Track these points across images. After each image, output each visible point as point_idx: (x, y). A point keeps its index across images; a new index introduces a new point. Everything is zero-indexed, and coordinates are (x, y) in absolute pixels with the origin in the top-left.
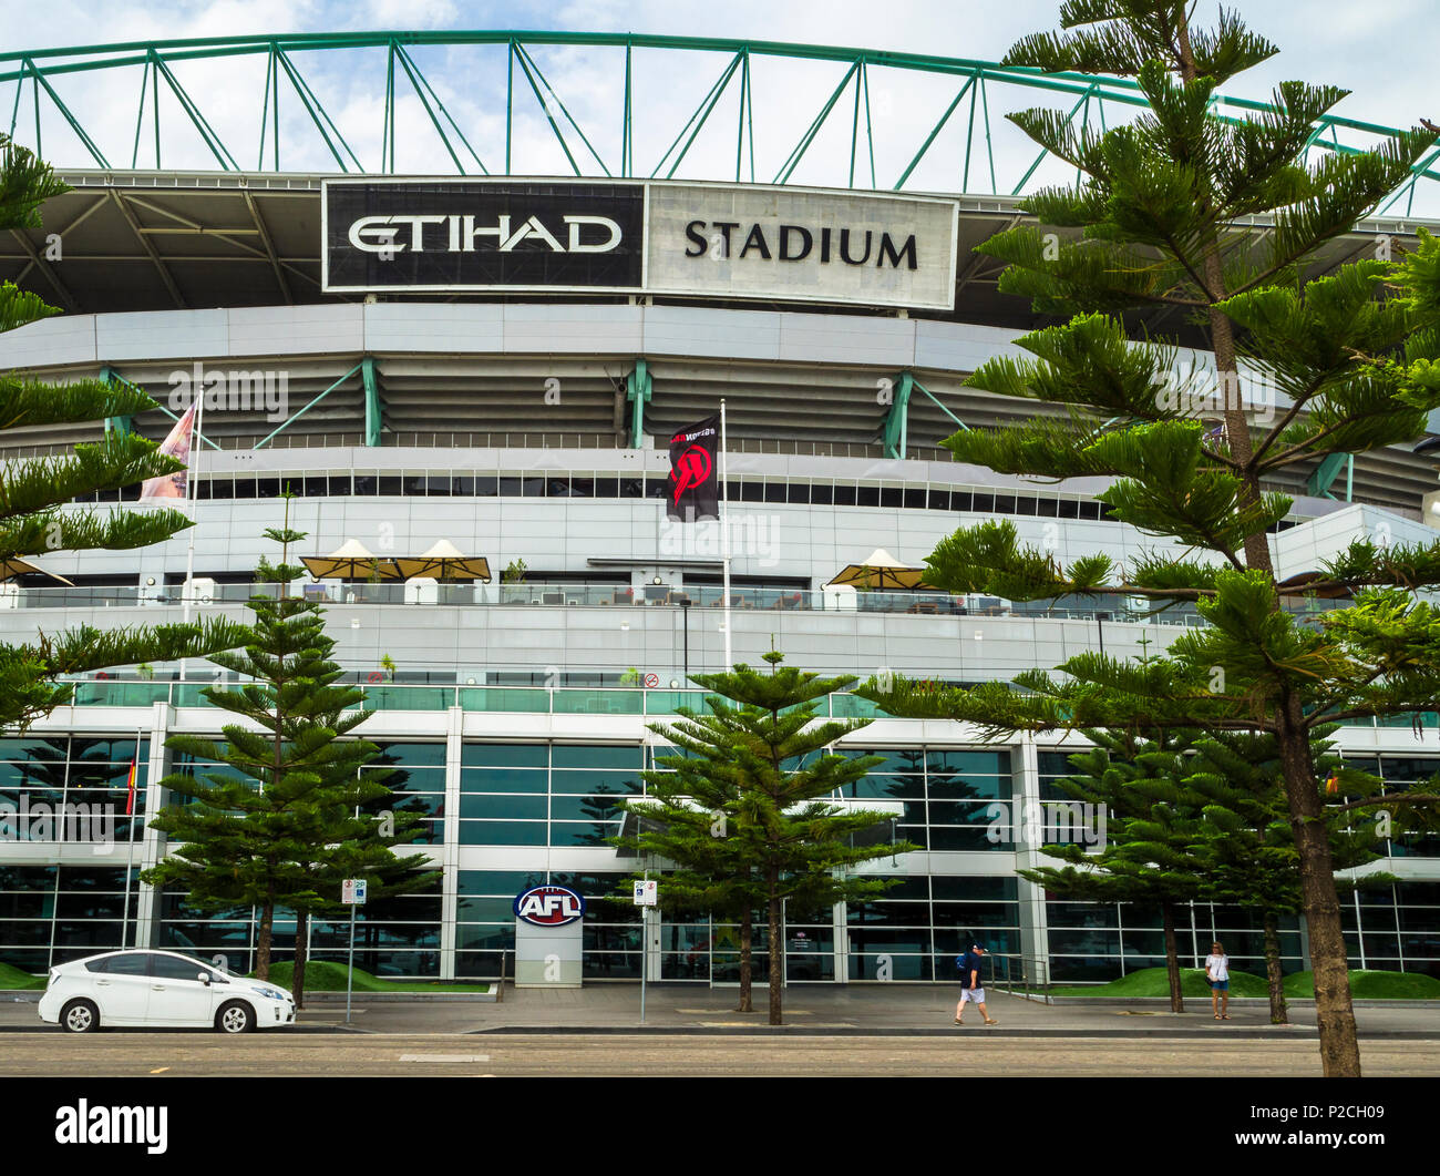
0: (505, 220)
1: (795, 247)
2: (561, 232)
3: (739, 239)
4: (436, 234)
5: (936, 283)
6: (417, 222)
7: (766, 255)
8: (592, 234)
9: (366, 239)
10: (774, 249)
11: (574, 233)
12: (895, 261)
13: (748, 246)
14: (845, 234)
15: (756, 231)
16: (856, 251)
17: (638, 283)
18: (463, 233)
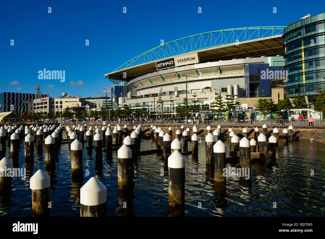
0: (166, 63)
1: (185, 60)
2: (169, 63)
3: (181, 60)
4: (162, 65)
5: (197, 60)
6: (161, 64)
7: (183, 61)
8: (171, 62)
9: (159, 66)
10: (184, 61)
11: (170, 63)
12: (193, 59)
13: (182, 61)
14: (189, 58)
15: (182, 60)
16: (190, 59)
17: (175, 66)
18: (164, 64)
